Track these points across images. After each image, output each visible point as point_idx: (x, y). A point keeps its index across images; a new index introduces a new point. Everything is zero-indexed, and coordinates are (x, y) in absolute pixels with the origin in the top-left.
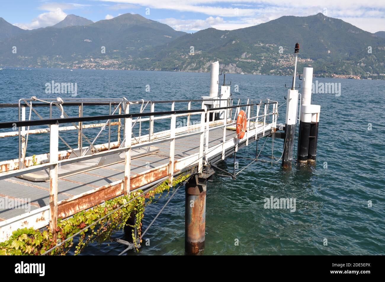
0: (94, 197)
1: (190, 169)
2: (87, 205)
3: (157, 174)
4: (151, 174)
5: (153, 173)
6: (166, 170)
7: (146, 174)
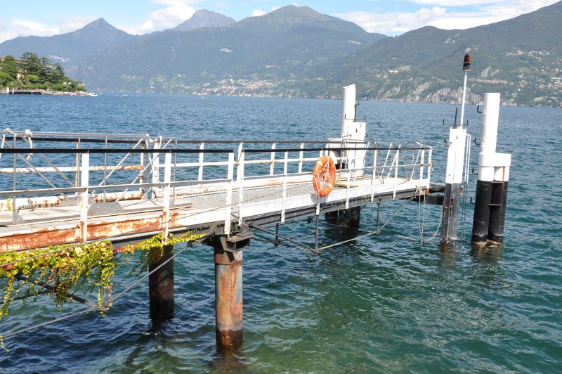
0: (31, 238)
1: (206, 226)
2: (19, 246)
3: (140, 225)
4: (128, 224)
5: (131, 223)
6: (157, 222)
7: (119, 222)
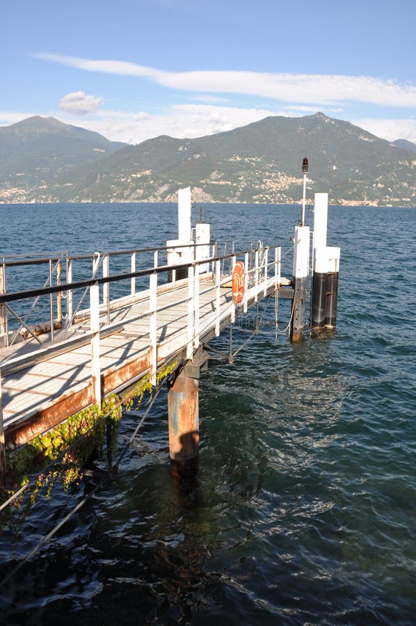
0: (52, 413)
1: (176, 354)
2: (43, 426)
3: (134, 367)
5: (128, 367)
6: (146, 360)
